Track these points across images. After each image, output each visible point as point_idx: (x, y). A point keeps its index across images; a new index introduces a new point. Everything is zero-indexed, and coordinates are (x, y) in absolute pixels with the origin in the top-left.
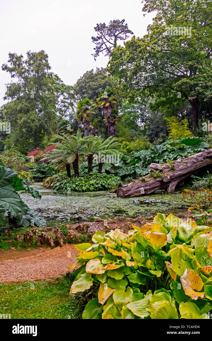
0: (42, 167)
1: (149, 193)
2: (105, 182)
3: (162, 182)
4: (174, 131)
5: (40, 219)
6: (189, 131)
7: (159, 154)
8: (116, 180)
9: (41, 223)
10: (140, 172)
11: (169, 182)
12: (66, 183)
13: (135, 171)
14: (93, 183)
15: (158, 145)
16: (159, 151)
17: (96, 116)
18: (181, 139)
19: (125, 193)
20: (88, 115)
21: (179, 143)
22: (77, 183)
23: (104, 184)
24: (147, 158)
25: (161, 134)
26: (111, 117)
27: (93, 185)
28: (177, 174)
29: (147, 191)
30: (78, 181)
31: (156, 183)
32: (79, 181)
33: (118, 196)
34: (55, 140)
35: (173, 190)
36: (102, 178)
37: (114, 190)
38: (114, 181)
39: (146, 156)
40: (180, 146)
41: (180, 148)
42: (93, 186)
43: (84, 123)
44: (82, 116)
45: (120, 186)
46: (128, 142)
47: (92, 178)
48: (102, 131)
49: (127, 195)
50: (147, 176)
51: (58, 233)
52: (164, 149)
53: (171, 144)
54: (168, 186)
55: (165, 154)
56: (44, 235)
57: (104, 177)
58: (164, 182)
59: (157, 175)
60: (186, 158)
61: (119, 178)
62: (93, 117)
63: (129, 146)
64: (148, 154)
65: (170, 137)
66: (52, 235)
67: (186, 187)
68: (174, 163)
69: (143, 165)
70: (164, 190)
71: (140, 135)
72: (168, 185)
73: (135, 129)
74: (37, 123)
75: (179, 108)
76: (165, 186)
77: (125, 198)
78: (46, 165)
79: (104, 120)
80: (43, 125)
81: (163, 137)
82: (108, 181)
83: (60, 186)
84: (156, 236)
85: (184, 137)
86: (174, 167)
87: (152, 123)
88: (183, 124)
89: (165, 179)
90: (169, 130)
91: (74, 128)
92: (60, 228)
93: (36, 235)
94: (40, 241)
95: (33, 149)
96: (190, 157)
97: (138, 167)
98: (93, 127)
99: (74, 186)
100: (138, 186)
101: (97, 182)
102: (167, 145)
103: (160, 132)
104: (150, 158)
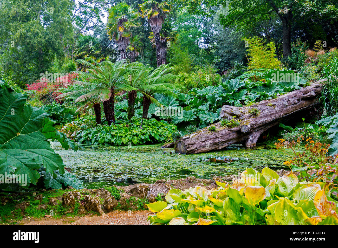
0: (53, 108)
1: (221, 148)
2: (156, 132)
3: (239, 132)
4: (255, 59)
5: (75, 181)
6: (278, 59)
7: (234, 93)
8: (170, 130)
9: (77, 185)
10: (206, 118)
11: (249, 133)
12: (95, 133)
13: (198, 117)
14: (137, 133)
15: (233, 80)
16: (234, 88)
17: (138, 31)
18: (265, 71)
19: (187, 147)
20: (125, 30)
21: (262, 76)
22: (113, 133)
23: (153, 135)
24: (217, 98)
25: (236, 63)
26: (161, 33)
27: (137, 135)
28: (260, 121)
29: (218, 144)
30: (114, 130)
31: (231, 134)
32: (116, 129)
33: (177, 152)
34: (69, 66)
35: (254, 144)
36: (150, 126)
37: (169, 144)
38: (168, 131)
39: (215, 95)
40: (264, 81)
41: (265, 84)
42: (137, 137)
43: (120, 41)
44: (116, 30)
45: (178, 137)
46: (187, 73)
47: (135, 125)
48: (146, 55)
49: (190, 151)
50: (217, 124)
51: (107, 196)
52: (242, 86)
53: (251, 79)
54: (248, 139)
55: (243, 92)
56: (89, 199)
57: (153, 125)
58: (243, 133)
59: (232, 122)
60: (274, 99)
61: (174, 127)
62: (133, 32)
63: (188, 79)
64: (217, 92)
65: (249, 67)
66: (100, 199)
67: (272, 141)
68: (256, 106)
69: (210, 108)
70: (241, 145)
71: (204, 63)
72: (247, 137)
73: (196, 54)
74: (41, 37)
75: (263, 23)
76: (243, 139)
77: (187, 154)
78: (59, 105)
79: (149, 37)
80: (51, 42)
81: (238, 67)
82: (159, 131)
83: (86, 137)
84: (252, 190)
85: (270, 68)
86: (256, 111)
87: (221, 44)
88: (269, 49)
89: (243, 128)
90: (249, 57)
91: (101, 48)
92: (110, 190)
93: (78, 198)
94: (84, 206)
95: (35, 79)
96: (279, 97)
97: (203, 110)
98: (132, 49)
99: (109, 137)
100: (205, 137)
101: (144, 132)
102: (245, 80)
103: (233, 59)
104: (221, 99)
